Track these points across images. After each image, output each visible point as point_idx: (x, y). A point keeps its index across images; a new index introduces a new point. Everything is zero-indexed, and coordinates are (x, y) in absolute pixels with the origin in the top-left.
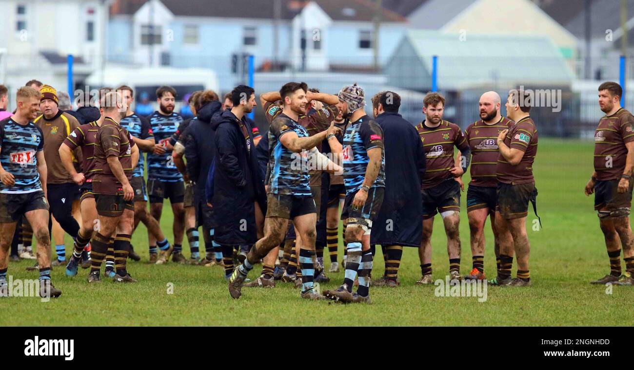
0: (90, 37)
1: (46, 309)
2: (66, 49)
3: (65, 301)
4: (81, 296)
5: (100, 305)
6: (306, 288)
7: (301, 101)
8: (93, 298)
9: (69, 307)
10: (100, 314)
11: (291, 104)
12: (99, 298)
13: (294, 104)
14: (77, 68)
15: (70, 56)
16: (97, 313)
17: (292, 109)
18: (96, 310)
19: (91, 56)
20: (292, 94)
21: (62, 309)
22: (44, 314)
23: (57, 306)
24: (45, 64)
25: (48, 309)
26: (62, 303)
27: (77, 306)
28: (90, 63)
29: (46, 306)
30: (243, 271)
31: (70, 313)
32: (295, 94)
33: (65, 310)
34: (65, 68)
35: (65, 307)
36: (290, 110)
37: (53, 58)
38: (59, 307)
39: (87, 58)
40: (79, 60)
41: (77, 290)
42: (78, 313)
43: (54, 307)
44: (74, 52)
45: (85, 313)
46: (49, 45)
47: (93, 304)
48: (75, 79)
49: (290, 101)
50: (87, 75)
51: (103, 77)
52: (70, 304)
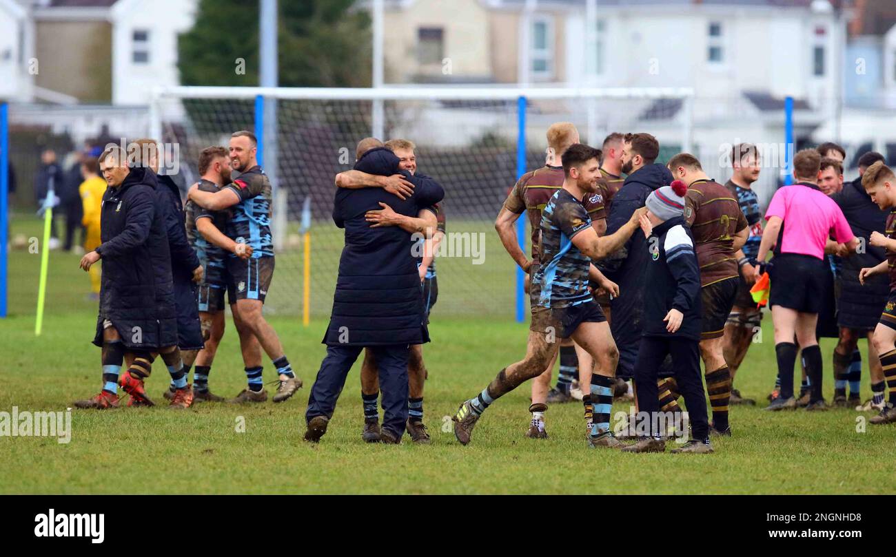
0: (819, 70)
1: (754, 480)
2: (783, 88)
3: (783, 468)
4: (807, 461)
5: (836, 473)
6: (600, 430)
7: (592, 175)
8: (825, 464)
9: (789, 477)
10: (835, 487)
11: (579, 178)
12: (834, 464)
13: (582, 179)
14: (800, 117)
15: (789, 99)
16: (831, 487)
17: (579, 186)
18: (830, 482)
19: (822, 99)
20: (581, 164)
21: (779, 480)
22: (752, 487)
23: (772, 476)
24: (751, 111)
25: (757, 480)
26: (779, 471)
27: (801, 475)
28: (818, 110)
29: (755, 477)
30: (478, 407)
31: (791, 486)
32: (586, 164)
33: (784, 481)
34: (781, 117)
35: (783, 477)
36: (576, 187)
37: (763, 102)
38: (774, 476)
39: (814, 102)
40: (803, 105)
41: (801, 452)
42: (803, 486)
43: (766, 477)
44: (796, 92)
45: (813, 486)
46: (757, 83)
47: (825, 472)
48: (796, 133)
49: (577, 173)
50: (814, 127)
51: (838, 130)
52: (791, 472)
